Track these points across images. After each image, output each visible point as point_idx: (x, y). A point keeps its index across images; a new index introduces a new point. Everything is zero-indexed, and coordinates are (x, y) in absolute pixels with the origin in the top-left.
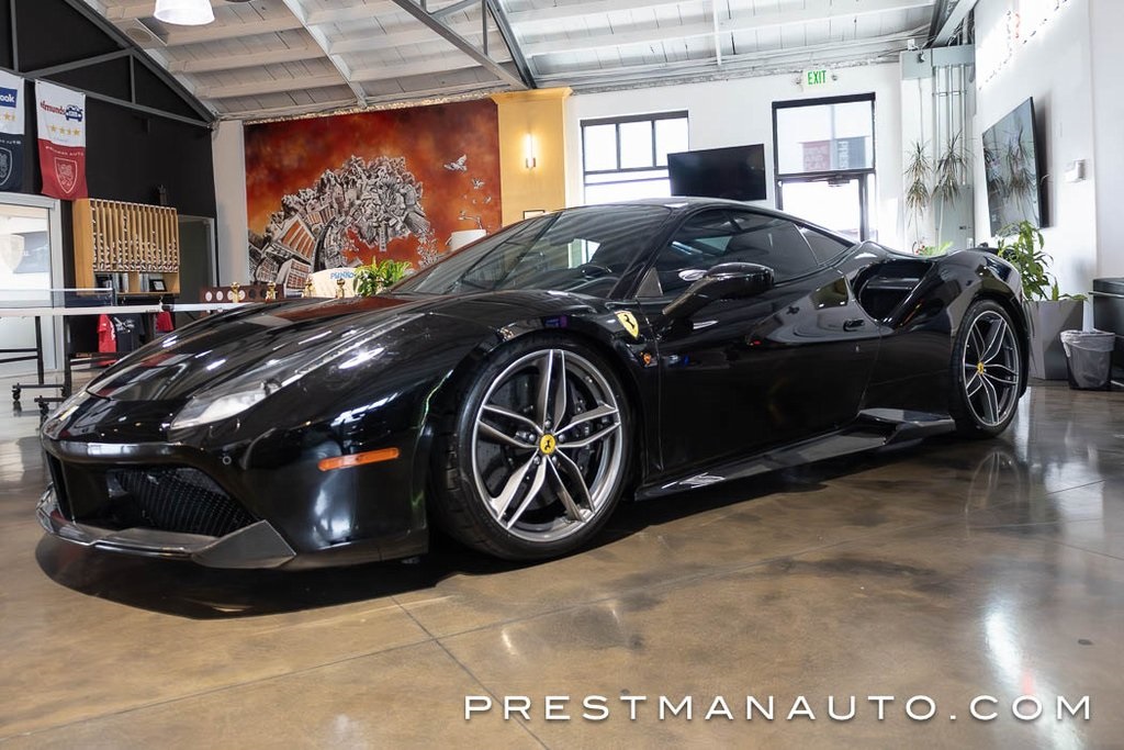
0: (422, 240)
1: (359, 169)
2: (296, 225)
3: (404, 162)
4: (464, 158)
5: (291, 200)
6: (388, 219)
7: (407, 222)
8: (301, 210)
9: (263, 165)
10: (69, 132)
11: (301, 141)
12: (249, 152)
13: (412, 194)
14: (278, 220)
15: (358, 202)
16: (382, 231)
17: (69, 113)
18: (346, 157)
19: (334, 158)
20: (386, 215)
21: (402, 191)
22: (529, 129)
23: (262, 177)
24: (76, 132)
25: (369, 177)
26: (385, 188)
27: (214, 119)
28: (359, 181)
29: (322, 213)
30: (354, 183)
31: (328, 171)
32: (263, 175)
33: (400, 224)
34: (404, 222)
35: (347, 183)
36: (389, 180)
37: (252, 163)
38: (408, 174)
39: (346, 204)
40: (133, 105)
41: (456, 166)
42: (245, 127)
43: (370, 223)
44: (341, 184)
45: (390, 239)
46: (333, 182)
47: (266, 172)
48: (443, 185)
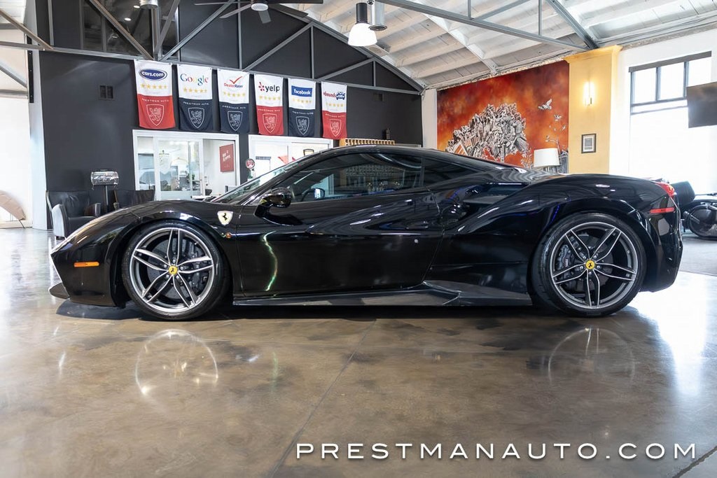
0: (524, 155)
1: (492, 112)
2: (459, 147)
3: (516, 107)
4: (550, 101)
5: (457, 132)
6: (506, 143)
7: (516, 144)
8: (462, 138)
9: (445, 113)
10: (338, 105)
11: (464, 97)
12: (439, 106)
13: (520, 126)
14: (451, 145)
15: (490, 133)
16: (502, 149)
17: (338, 96)
18: (485, 105)
19: (479, 107)
20: (505, 140)
21: (514, 125)
22: (589, 77)
23: (444, 120)
24: (342, 105)
25: (497, 117)
26: (505, 123)
27: (422, 89)
28: (491, 120)
29: (472, 139)
30: (489, 121)
31: (476, 115)
32: (445, 119)
33: (512, 145)
34: (515, 144)
35: (485, 121)
36: (507, 118)
37: (441, 112)
38: (518, 113)
39: (484, 134)
40: (375, 88)
41: (545, 107)
42: (438, 92)
43: (496, 145)
44: (482, 122)
45: (507, 155)
46: (478, 121)
47: (446, 117)
48: (538, 119)
